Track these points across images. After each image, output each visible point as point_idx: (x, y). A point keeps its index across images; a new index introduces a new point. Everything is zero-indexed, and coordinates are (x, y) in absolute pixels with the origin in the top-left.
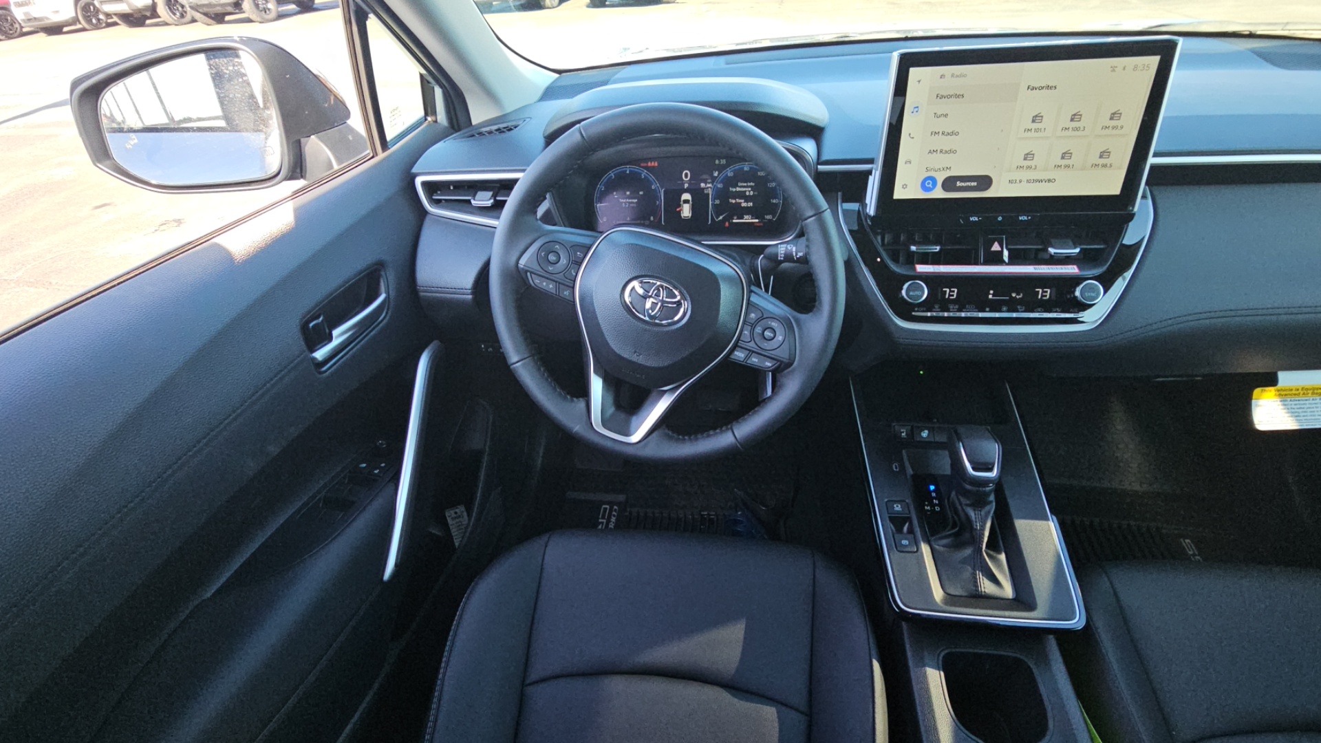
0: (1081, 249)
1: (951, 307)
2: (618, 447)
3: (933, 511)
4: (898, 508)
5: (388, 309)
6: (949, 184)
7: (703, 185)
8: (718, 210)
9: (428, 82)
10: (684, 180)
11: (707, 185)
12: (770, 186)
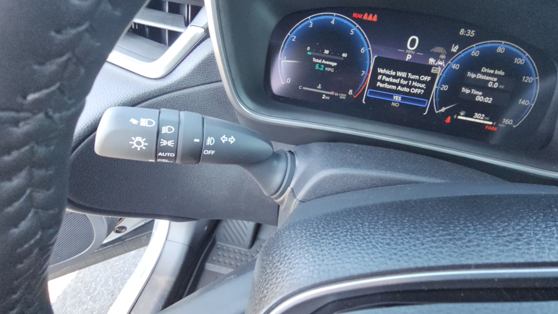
7: (432, 61)
10: (408, 50)
11: (438, 62)
12: (526, 81)
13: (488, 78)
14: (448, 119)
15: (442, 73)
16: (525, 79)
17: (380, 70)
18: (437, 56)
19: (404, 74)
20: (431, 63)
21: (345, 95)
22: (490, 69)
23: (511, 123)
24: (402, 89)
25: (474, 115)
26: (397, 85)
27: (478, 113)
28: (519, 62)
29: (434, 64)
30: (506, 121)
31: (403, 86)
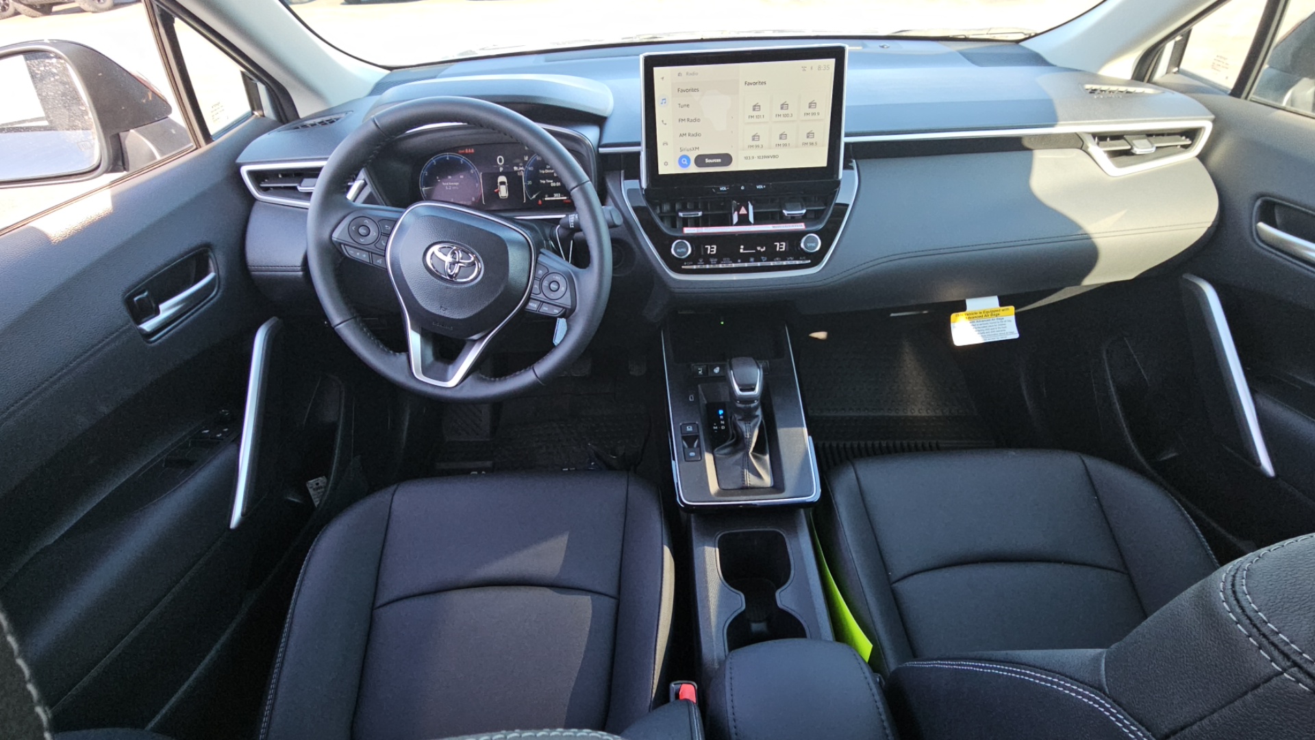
0: (807, 211)
1: (712, 260)
2: (437, 392)
3: (719, 430)
4: (689, 429)
5: (219, 287)
6: (700, 160)
7: (515, 168)
8: (532, 190)
9: (251, 79)
10: (499, 165)
14: (539, 201)
27: (556, 194)
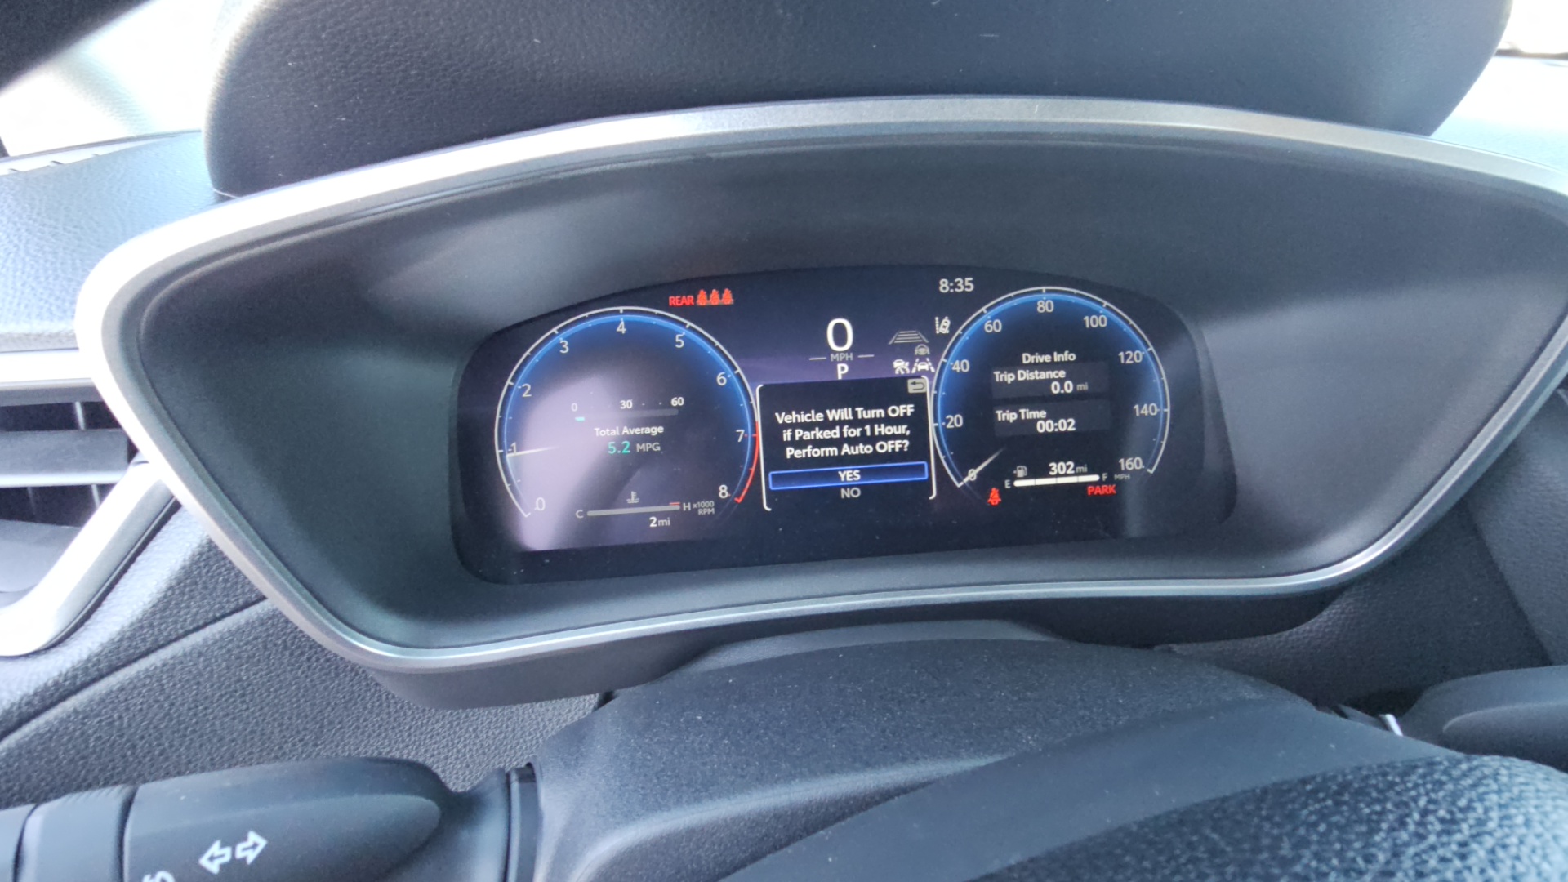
8: (964, 448)
10: (835, 352)
11: (916, 365)
12: (1128, 362)
13: (1044, 375)
14: (992, 495)
15: (937, 388)
16: (1126, 357)
17: (782, 418)
18: (907, 352)
19: (845, 414)
20: (900, 372)
21: (711, 503)
22: (1042, 353)
23: (1141, 466)
24: (855, 450)
25: (1050, 469)
26: (838, 443)
27: (1057, 462)
28: (1094, 323)
29: (908, 371)
30: (1127, 463)
31: (853, 442)
